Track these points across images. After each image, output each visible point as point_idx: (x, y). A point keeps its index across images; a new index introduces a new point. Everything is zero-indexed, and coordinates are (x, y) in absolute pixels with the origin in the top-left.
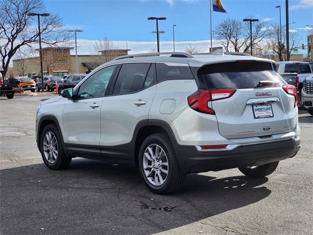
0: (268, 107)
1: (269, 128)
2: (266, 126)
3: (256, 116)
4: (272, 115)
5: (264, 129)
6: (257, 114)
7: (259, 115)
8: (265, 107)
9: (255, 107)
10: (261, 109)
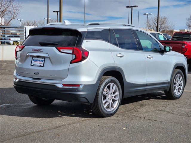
0: (42, 60)
1: (38, 74)
2: (36, 72)
3: (32, 64)
4: (42, 65)
5: (35, 73)
6: (33, 63)
7: (34, 64)
8: (41, 59)
9: (34, 59)
10: (37, 60)
